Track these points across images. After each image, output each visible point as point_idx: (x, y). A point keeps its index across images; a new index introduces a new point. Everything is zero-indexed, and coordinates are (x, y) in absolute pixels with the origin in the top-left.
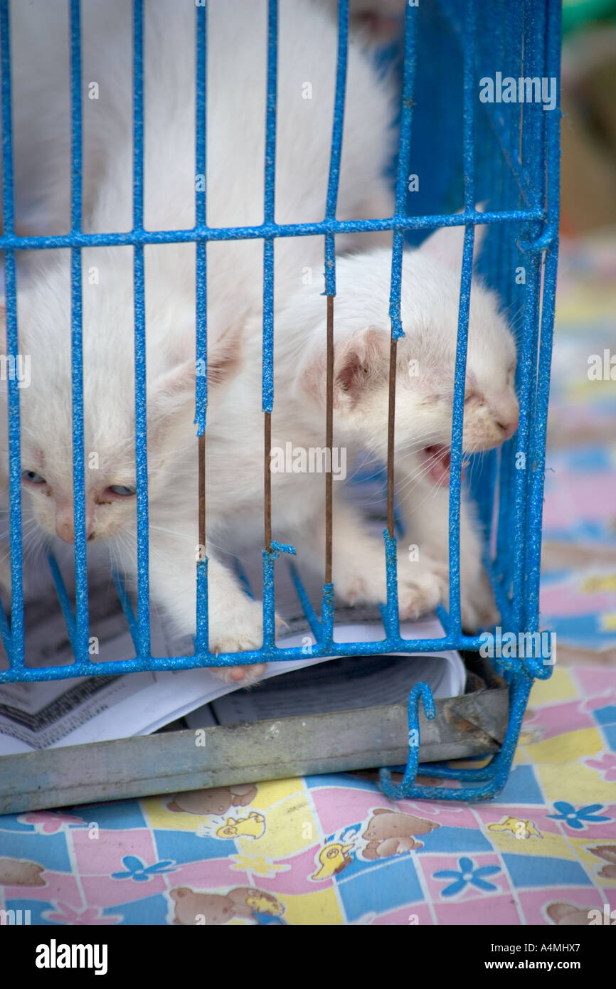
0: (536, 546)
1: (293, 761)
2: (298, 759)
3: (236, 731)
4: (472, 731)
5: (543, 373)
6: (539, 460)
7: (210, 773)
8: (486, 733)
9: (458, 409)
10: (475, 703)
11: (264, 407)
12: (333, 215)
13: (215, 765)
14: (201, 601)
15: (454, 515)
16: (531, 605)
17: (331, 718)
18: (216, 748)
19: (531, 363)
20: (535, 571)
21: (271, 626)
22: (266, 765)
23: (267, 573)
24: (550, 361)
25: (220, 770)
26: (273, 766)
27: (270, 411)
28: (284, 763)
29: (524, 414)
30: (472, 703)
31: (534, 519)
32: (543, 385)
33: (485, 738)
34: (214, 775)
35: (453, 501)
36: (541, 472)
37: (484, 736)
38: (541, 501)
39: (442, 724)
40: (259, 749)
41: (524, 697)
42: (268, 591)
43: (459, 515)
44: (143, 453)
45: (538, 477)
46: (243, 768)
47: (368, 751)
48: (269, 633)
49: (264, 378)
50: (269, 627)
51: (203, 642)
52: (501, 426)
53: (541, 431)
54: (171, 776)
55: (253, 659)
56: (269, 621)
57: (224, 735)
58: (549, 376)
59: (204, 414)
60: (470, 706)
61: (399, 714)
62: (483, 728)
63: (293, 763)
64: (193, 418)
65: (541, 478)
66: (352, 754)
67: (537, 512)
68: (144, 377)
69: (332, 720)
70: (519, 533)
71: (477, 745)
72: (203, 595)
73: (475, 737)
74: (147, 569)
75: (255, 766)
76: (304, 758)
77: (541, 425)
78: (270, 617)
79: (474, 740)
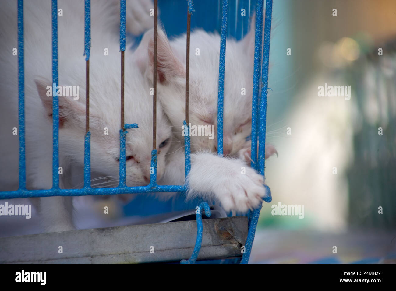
0: (263, 129)
1: (134, 252)
2: (137, 251)
3: (104, 232)
4: (229, 239)
5: (267, 33)
6: (265, 82)
7: (90, 258)
8: (236, 240)
9: (223, 55)
10: (231, 222)
11: (121, 48)
13: (93, 253)
14: (87, 156)
15: (220, 115)
16: (261, 162)
17: (155, 227)
18: (93, 242)
19: (260, 30)
20: (263, 143)
21: (124, 172)
22: (120, 254)
23: (122, 142)
24: (270, 27)
25: (96, 256)
26: (124, 255)
27: (124, 50)
28: (129, 253)
29: (257, 59)
30: (230, 221)
31: (262, 115)
32: (267, 39)
33: (236, 243)
34: (92, 259)
35: (220, 107)
36: (265, 88)
37: (236, 242)
38: (265, 104)
39: (214, 234)
40: (116, 244)
41: (257, 214)
42: (123, 153)
43: (223, 115)
44: (56, 71)
45: (264, 91)
46: (108, 255)
47: (174, 248)
48: (123, 177)
49: (121, 32)
50: (123, 173)
51: (87, 180)
53: (266, 65)
54: (69, 258)
55: (114, 191)
56: (123, 169)
57: (98, 234)
58: (270, 35)
59: (89, 50)
60: (228, 223)
61: (191, 226)
62: (235, 237)
63: (134, 254)
64: (83, 53)
65: (266, 92)
66: (166, 250)
67: (264, 110)
68: (57, 27)
69: (156, 228)
70: (254, 126)
71: (232, 248)
72: (88, 153)
73: (231, 243)
74: (58, 137)
75: (114, 254)
76: (140, 251)
77: (266, 62)
78: (123, 167)
79: (230, 245)
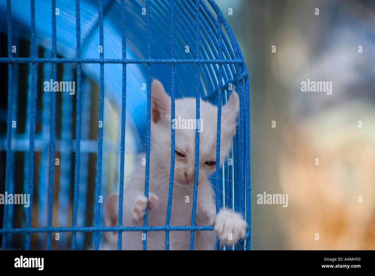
12: (169, 224)
52: (186, 175)
